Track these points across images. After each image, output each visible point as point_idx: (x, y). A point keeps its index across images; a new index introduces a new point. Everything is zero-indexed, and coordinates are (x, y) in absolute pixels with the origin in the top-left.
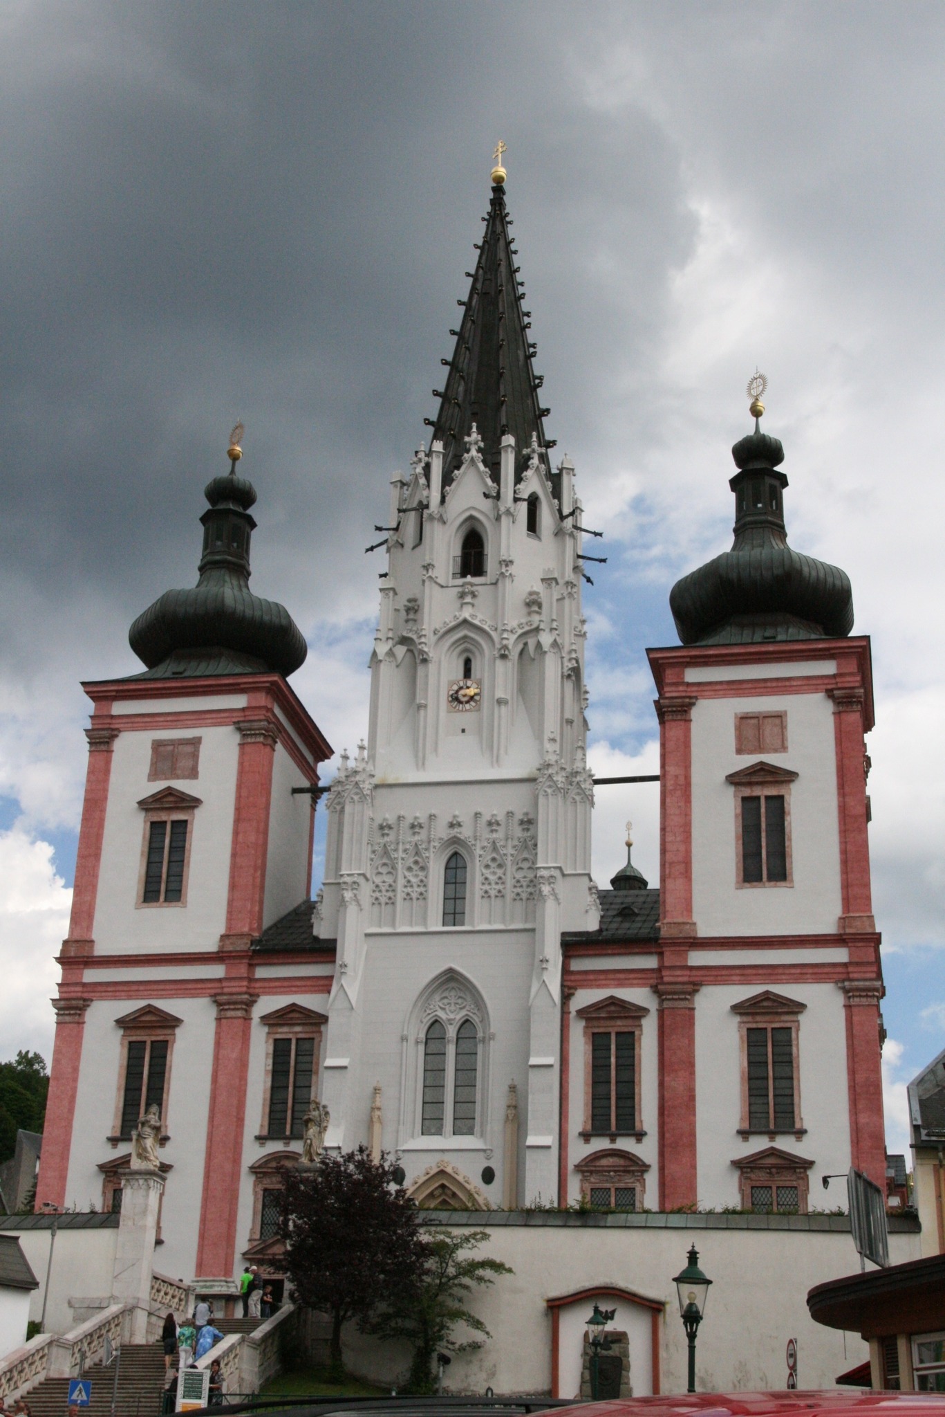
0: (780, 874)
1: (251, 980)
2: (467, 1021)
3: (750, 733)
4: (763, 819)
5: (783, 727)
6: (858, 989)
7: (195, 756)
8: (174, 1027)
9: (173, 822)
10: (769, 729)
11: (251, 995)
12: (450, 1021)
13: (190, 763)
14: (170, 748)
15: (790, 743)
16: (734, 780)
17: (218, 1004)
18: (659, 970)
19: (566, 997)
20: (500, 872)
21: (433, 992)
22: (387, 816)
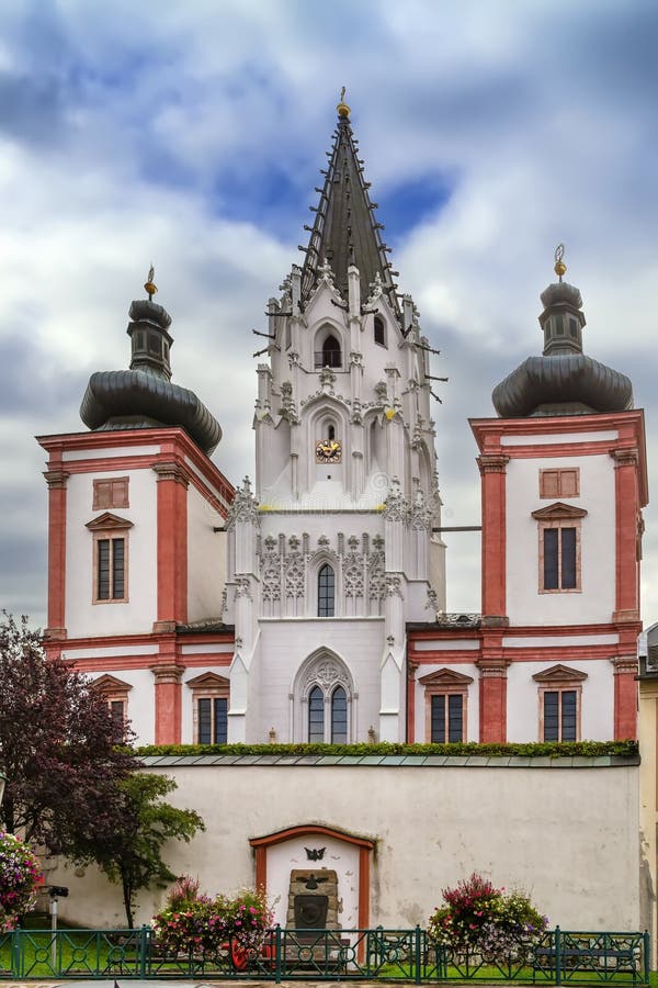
0: (571, 583)
1: (178, 655)
2: (339, 687)
3: (550, 483)
4: (560, 545)
5: (576, 479)
6: (623, 663)
7: (126, 490)
8: (126, 691)
9: (114, 540)
10: (566, 480)
11: (179, 666)
12: (327, 686)
13: (123, 496)
14: (107, 485)
15: (581, 491)
16: (538, 516)
17: (156, 673)
18: (480, 651)
19: (411, 669)
20: (359, 579)
21: (313, 665)
22: (272, 535)
